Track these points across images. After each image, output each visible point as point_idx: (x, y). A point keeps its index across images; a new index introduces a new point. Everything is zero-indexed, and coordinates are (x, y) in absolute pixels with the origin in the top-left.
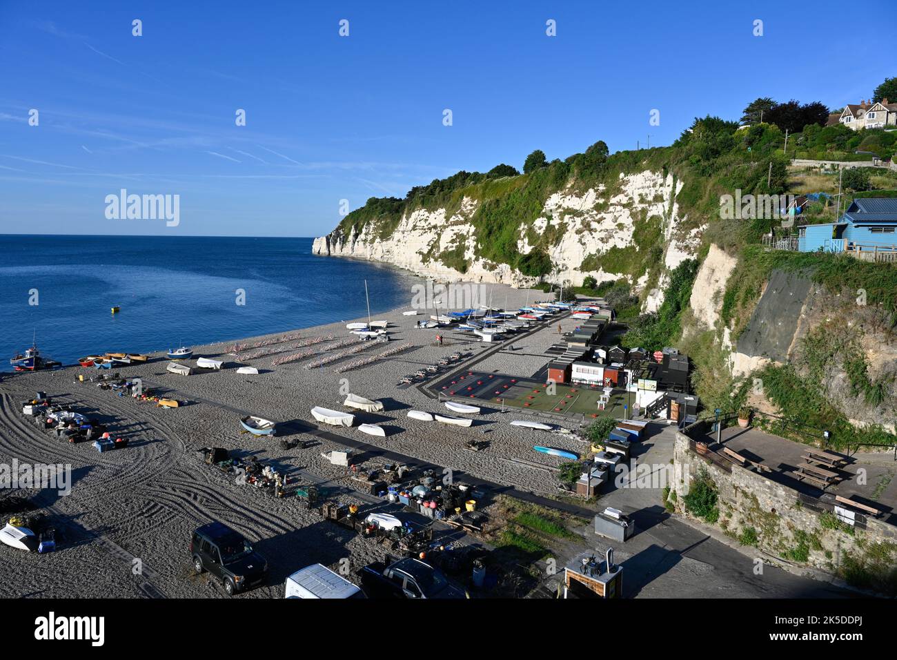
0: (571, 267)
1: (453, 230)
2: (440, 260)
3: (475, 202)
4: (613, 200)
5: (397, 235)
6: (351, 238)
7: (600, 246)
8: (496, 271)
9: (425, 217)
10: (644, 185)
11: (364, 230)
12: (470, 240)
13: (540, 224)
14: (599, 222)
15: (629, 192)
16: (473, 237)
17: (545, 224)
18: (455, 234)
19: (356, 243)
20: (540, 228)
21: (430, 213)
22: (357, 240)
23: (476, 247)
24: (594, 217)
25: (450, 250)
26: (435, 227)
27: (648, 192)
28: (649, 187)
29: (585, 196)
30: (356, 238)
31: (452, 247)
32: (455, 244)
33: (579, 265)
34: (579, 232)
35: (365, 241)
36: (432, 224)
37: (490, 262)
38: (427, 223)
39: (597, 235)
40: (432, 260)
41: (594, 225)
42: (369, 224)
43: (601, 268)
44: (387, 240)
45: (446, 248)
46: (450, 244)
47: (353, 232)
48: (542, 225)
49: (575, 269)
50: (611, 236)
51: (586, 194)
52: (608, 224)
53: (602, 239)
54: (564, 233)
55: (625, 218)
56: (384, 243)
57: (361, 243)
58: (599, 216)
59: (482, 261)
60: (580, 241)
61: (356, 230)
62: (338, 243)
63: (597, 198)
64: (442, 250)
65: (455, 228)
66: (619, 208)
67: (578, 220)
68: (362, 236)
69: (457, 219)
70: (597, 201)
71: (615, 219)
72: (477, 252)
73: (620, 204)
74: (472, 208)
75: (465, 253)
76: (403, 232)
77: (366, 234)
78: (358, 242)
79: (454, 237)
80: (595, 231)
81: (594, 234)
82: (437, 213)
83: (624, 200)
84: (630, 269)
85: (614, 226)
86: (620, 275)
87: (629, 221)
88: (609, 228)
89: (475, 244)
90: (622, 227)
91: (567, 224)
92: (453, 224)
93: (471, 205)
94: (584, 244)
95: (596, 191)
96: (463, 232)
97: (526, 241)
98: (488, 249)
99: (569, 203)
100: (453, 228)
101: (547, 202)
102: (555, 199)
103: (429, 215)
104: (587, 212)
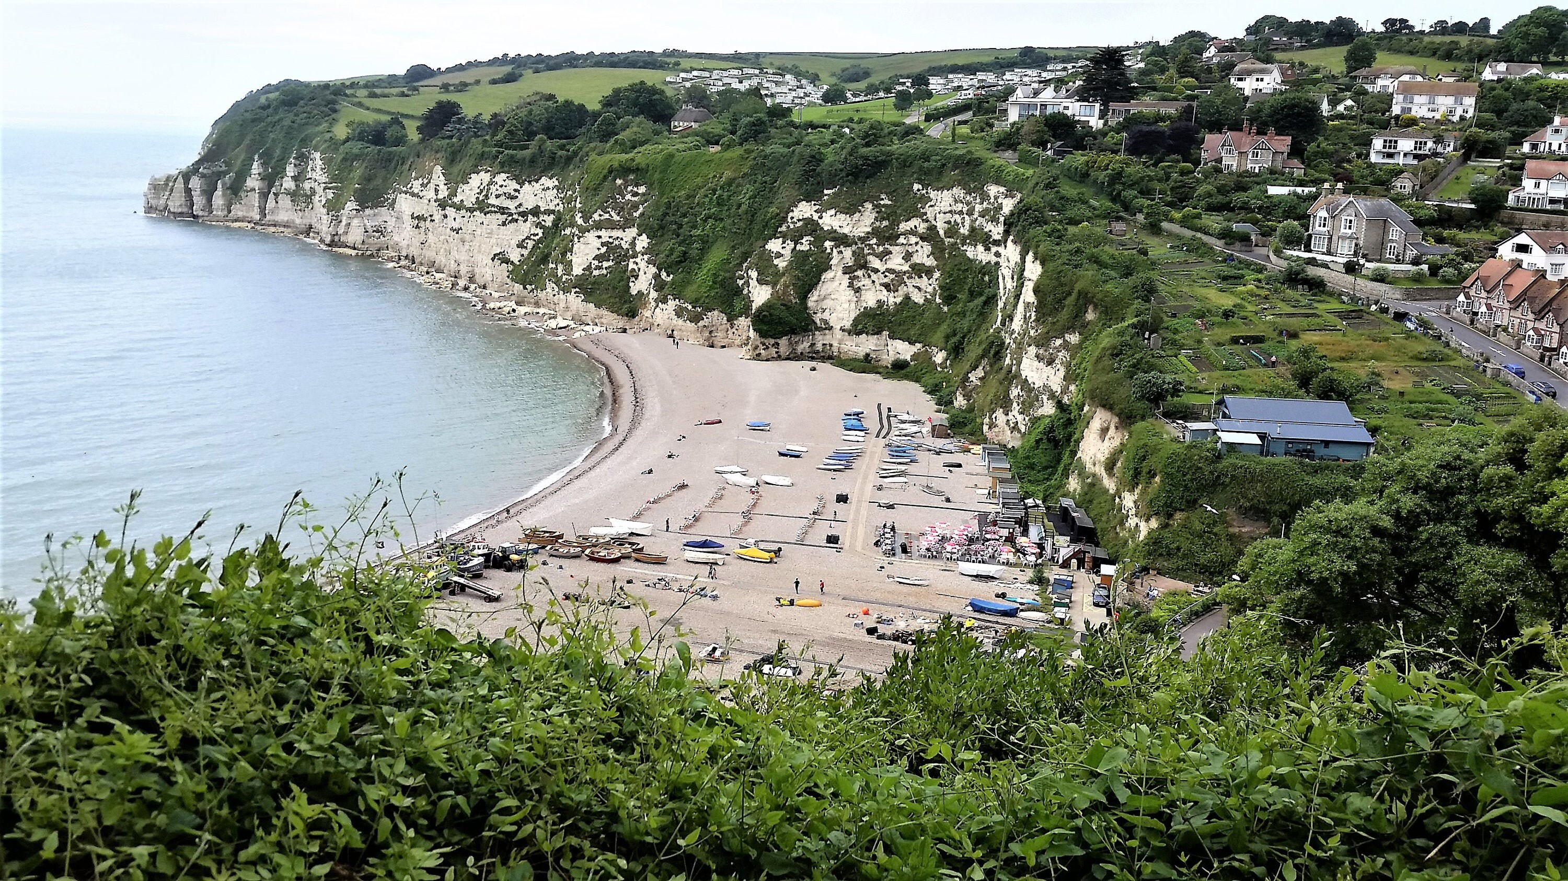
0: (836, 324)
1: (599, 237)
2: (574, 290)
3: (642, 190)
4: (904, 226)
5: (405, 205)
6: (253, 182)
7: (884, 295)
8: (701, 323)
9: (507, 190)
10: (954, 208)
11: (290, 170)
12: (638, 260)
13: (779, 249)
14: (882, 256)
15: (930, 215)
16: (646, 257)
17: (787, 253)
18: (603, 244)
19: (271, 196)
20: (779, 255)
21: (522, 184)
22: (273, 190)
23: (657, 277)
24: (873, 249)
25: (596, 273)
26: (536, 212)
27: (959, 221)
28: (961, 213)
29: (858, 214)
30: (270, 186)
31: (600, 268)
32: (605, 264)
33: (848, 324)
34: (847, 270)
35: (294, 195)
36: (529, 205)
37: (690, 307)
38: (516, 202)
39: (879, 278)
40: (550, 286)
41: (875, 263)
42: (303, 159)
43: (887, 331)
44: (379, 207)
45: (589, 268)
46: (596, 262)
47: (256, 168)
48: (783, 252)
49: (844, 329)
50: (902, 283)
51: (860, 210)
52: (896, 262)
53: (887, 286)
54: (825, 271)
55: (923, 255)
56: (371, 213)
57: (285, 201)
58: (881, 249)
59: (672, 304)
60: (851, 285)
61: (264, 164)
62: (219, 193)
63: (877, 219)
64: (577, 270)
65: (603, 233)
66: (913, 240)
67: (848, 252)
68: (288, 184)
69: (607, 216)
70: (877, 223)
71: (908, 257)
72: (659, 285)
73: (913, 232)
74: (636, 199)
75: (631, 284)
76: (442, 206)
77: (295, 178)
78: (276, 195)
79: (604, 250)
80: (876, 271)
81: (874, 277)
82: (537, 186)
83: (922, 228)
84: (935, 337)
85: (906, 268)
86: (919, 345)
87: (930, 262)
88: (898, 268)
89: (653, 270)
90: (919, 270)
91: (829, 257)
92: (599, 226)
93: (635, 194)
94: (858, 290)
95: (875, 206)
96: (623, 243)
97: (754, 274)
98: (684, 283)
99: (831, 221)
100: (600, 233)
101: (791, 215)
102: (805, 210)
103: (518, 187)
104: (863, 240)
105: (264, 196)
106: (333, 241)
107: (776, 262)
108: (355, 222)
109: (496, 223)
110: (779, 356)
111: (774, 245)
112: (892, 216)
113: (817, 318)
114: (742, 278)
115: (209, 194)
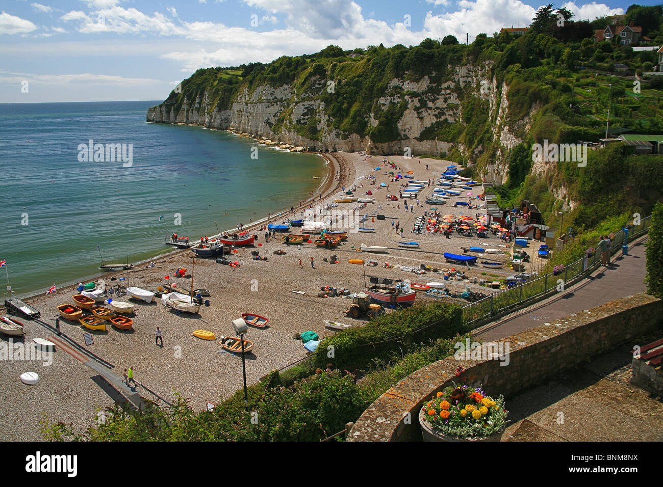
0: (412, 136)
1: (303, 105)
2: (293, 131)
3: (323, 82)
4: (444, 86)
5: (236, 107)
6: (184, 107)
7: (434, 120)
8: (348, 140)
9: (270, 92)
11: (197, 101)
12: (320, 114)
13: (384, 102)
14: (433, 101)
15: (456, 79)
16: (324, 112)
17: (388, 103)
18: (305, 108)
19: (190, 111)
20: (384, 105)
21: (276, 89)
22: (191, 108)
23: (328, 120)
24: (429, 98)
25: (302, 121)
26: (281, 100)
27: (471, 80)
29: (421, 82)
31: (303, 119)
32: (307, 117)
33: (418, 136)
34: (416, 109)
35: (198, 110)
36: (279, 97)
37: (342, 133)
38: (273, 97)
39: (432, 112)
40: (284, 130)
41: (430, 104)
42: (202, 95)
43: (437, 138)
44: (225, 109)
45: (299, 120)
46: (302, 117)
48: (386, 103)
49: (415, 138)
50: (443, 114)
51: (422, 80)
52: (440, 103)
53: (435, 115)
54: (405, 110)
55: (453, 99)
56: (223, 112)
57: (195, 113)
58: (433, 97)
59: (334, 132)
60: (418, 117)
61: (189, 99)
62: (172, 112)
63: (430, 83)
64: (294, 121)
65: (305, 103)
66: (448, 91)
67: (416, 100)
68: (197, 105)
69: (307, 95)
70: (431, 85)
71: (445, 100)
72: (329, 124)
73: (448, 88)
74: (320, 86)
75: (317, 125)
76: (246, 104)
77: (199, 103)
78: (192, 110)
79: (306, 111)
80: (430, 108)
81: (429, 111)
82: (282, 88)
83: (453, 85)
84: (460, 139)
85: (445, 106)
86: (451, 144)
87: (457, 102)
88: (441, 107)
89: (327, 118)
90: (451, 107)
91: (407, 103)
92: (303, 100)
93: (319, 84)
94: (422, 119)
95: (429, 77)
96: (314, 107)
97: (372, 115)
98: (340, 122)
99: (408, 86)
100: (304, 103)
101: (389, 85)
102: (396, 82)
103: (274, 90)
104: (423, 93)
105: (188, 111)
106: (209, 125)
107: (383, 108)
108: (218, 116)
109: (264, 107)
110: (384, 153)
111: (382, 100)
112: (437, 80)
113: (402, 133)
114: (367, 117)
115: (168, 112)
